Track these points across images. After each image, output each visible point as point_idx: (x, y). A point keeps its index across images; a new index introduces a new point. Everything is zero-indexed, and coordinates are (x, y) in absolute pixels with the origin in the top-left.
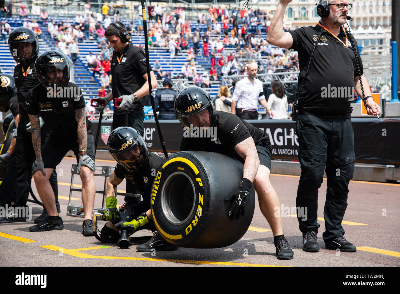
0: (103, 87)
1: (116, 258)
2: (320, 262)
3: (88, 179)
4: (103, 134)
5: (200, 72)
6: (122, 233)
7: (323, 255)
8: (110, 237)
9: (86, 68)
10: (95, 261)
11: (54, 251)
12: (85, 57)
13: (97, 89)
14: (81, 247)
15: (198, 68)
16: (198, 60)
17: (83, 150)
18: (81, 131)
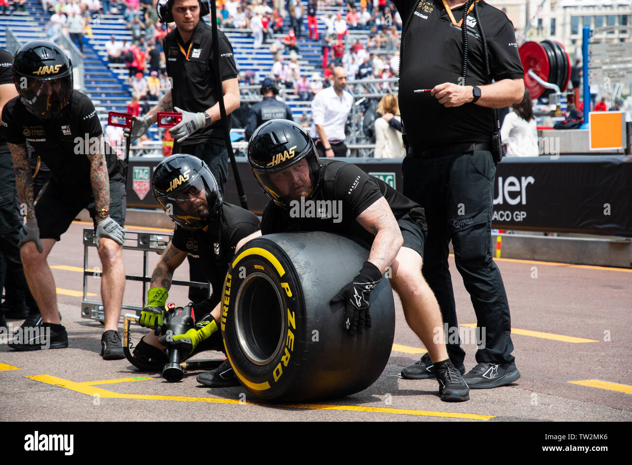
0: (135, 99)
1: (161, 398)
2: (516, 405)
3: (112, 260)
4: (136, 182)
5: (306, 73)
6: (171, 353)
7: (521, 394)
8: (150, 360)
9: (105, 64)
10: (123, 403)
11: (52, 386)
12: (104, 45)
13: (124, 101)
14: (98, 379)
15: (303, 65)
16: (303, 51)
17: (103, 210)
18: (97, 177)
